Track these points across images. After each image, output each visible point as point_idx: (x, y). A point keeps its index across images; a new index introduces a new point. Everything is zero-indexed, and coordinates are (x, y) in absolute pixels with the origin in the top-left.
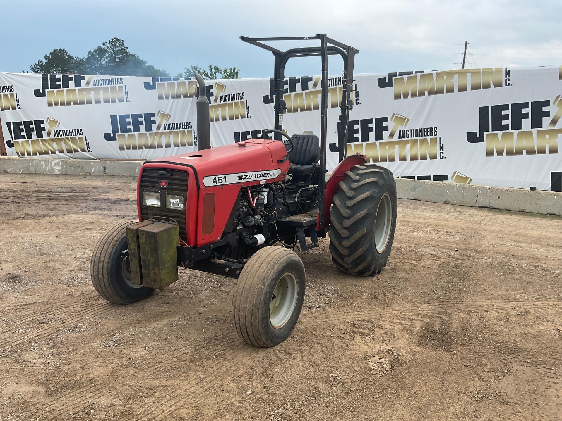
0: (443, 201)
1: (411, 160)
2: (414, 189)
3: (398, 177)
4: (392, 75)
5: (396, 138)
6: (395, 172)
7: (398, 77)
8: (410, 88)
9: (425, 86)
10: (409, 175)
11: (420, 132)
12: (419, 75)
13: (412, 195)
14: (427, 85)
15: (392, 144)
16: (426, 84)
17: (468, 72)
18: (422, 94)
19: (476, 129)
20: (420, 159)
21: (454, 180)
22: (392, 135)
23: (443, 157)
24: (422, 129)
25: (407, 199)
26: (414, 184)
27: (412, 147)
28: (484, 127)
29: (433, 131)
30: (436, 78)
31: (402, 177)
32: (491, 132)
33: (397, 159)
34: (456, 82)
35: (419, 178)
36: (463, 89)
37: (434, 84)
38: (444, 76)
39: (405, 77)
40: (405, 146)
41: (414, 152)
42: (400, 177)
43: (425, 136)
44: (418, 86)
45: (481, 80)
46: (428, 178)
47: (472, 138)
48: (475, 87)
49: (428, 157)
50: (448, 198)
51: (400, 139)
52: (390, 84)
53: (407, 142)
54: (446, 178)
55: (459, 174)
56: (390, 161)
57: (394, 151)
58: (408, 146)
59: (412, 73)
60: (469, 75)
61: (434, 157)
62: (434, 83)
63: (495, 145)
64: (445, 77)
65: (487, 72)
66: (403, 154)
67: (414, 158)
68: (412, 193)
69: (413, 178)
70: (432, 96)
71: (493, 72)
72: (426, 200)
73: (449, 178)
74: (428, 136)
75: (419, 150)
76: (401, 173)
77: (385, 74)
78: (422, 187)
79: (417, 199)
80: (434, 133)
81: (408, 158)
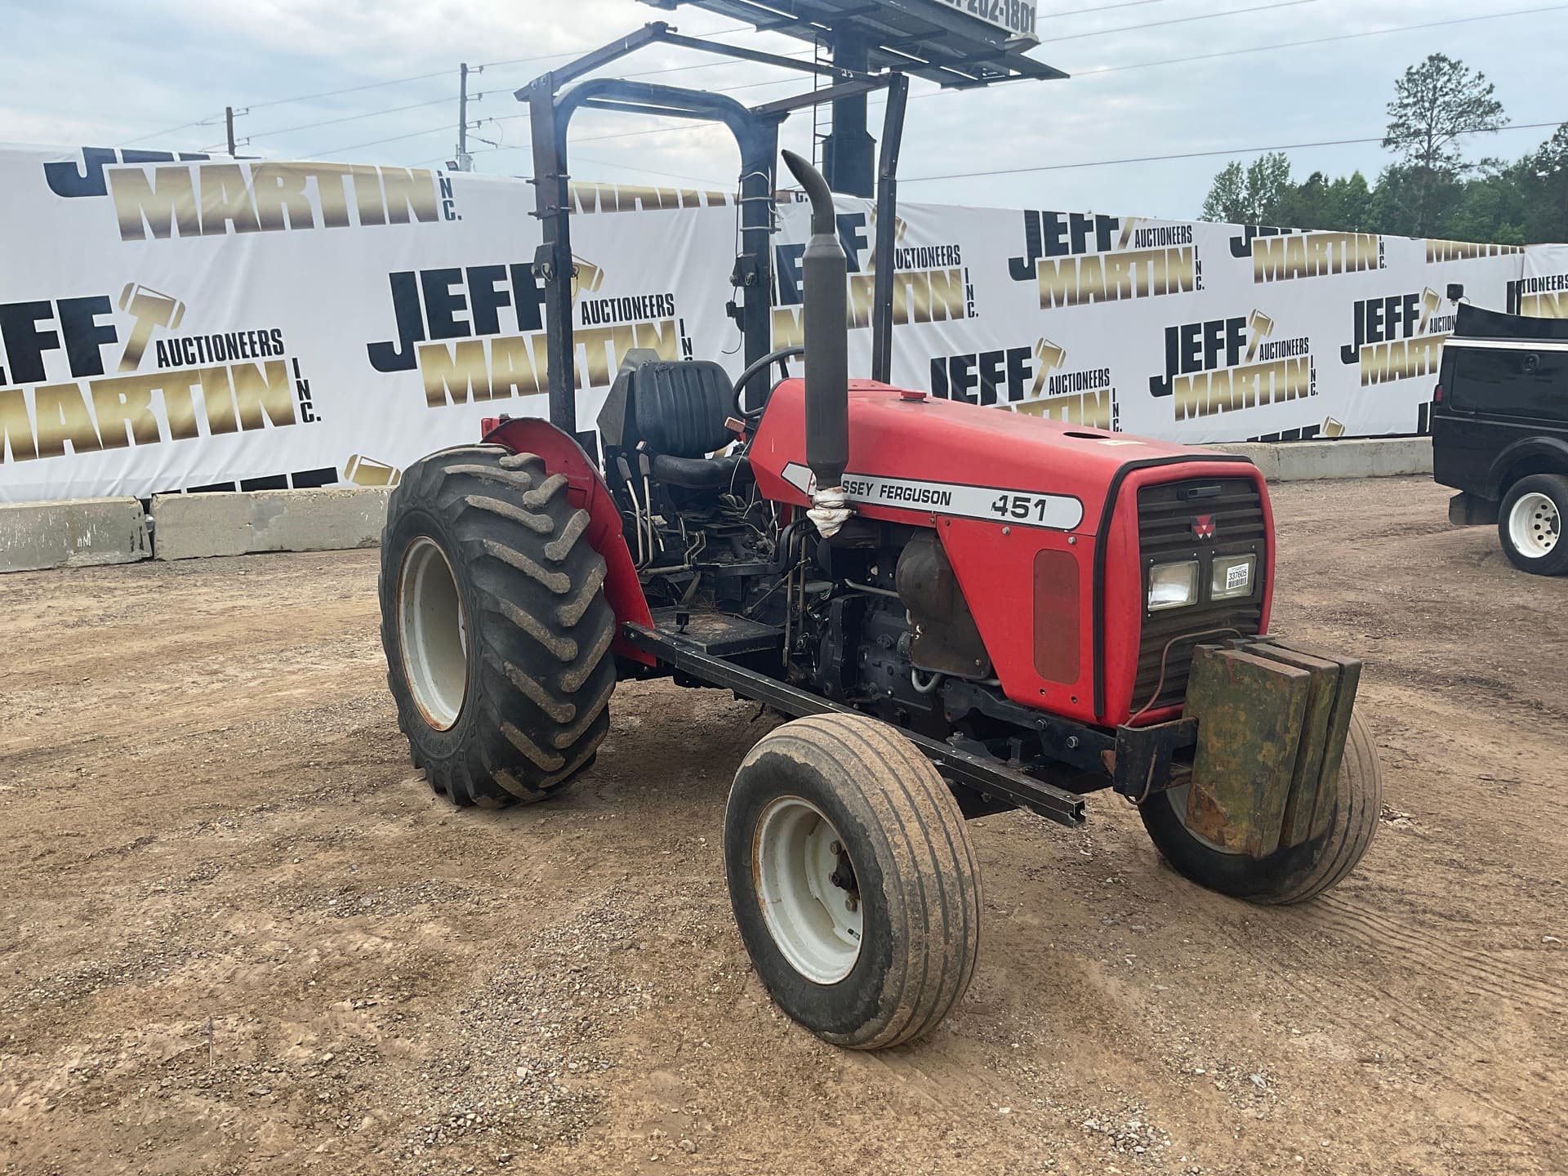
0: (357, 541)
1: (214, 431)
2: (261, 520)
3: (179, 492)
4: (97, 158)
5: (149, 364)
6: (166, 475)
7: (120, 165)
8: (172, 206)
9: (222, 202)
10: (215, 480)
11: (229, 346)
12: (194, 166)
13: (261, 539)
14: (226, 201)
15: (139, 386)
16: (224, 195)
17: (344, 173)
18: (214, 226)
19: (391, 334)
20: (245, 428)
21: (353, 481)
22: (132, 357)
23: (312, 416)
24: (234, 335)
25: (247, 554)
26: (258, 505)
27: (209, 392)
28: (409, 329)
29: (270, 342)
30: (254, 181)
31: (190, 490)
32: (428, 341)
33: (165, 433)
34: (313, 198)
35: (248, 485)
36: (336, 219)
37: (248, 198)
38: (275, 178)
39: (149, 168)
40: (184, 391)
41: (219, 406)
42: (184, 491)
43: (248, 356)
44: (199, 201)
45: (384, 200)
46: (278, 482)
47: (382, 358)
48: (371, 218)
49: (267, 421)
50: (369, 533)
51: (165, 370)
52: (94, 186)
53: (192, 377)
54: (329, 475)
55: (364, 462)
56: (138, 441)
57: (148, 407)
58: (197, 391)
59: (168, 157)
60: (348, 180)
61: (284, 420)
62: (248, 193)
63: (445, 376)
64: (280, 180)
65: (394, 178)
66: (183, 416)
67: (222, 426)
68: (259, 533)
69: (230, 487)
70: (250, 236)
71: (408, 178)
72: (305, 547)
73: (340, 475)
74: (254, 355)
75: (236, 401)
76: (187, 476)
77: (70, 150)
78: (286, 511)
79: (279, 549)
80: (275, 346)
81: (204, 428)
